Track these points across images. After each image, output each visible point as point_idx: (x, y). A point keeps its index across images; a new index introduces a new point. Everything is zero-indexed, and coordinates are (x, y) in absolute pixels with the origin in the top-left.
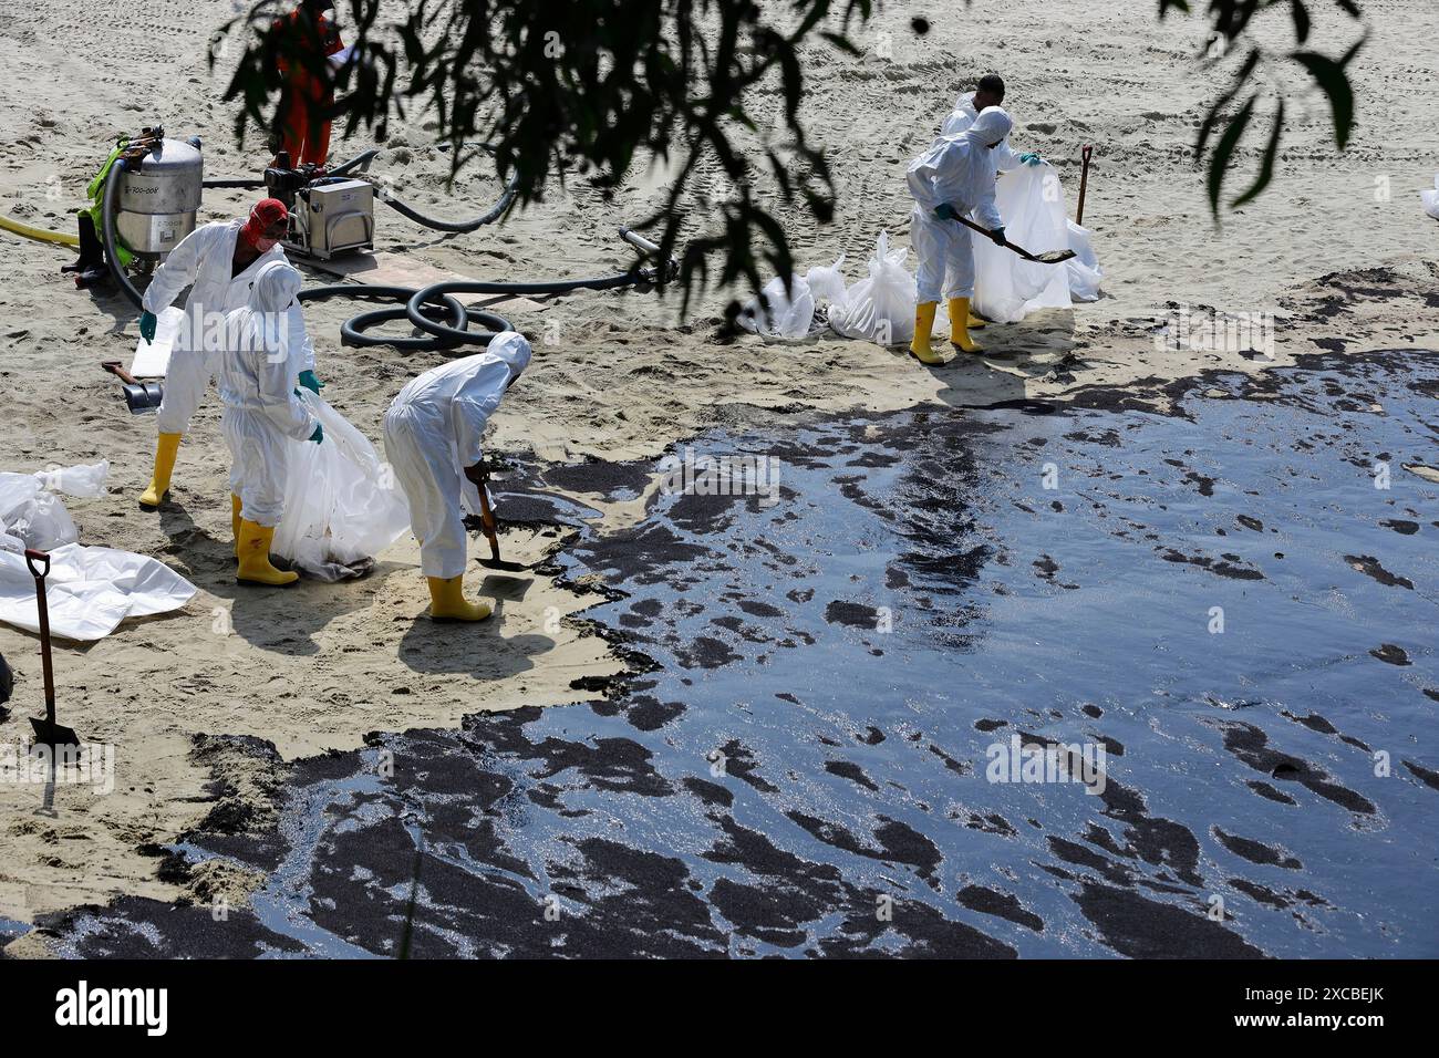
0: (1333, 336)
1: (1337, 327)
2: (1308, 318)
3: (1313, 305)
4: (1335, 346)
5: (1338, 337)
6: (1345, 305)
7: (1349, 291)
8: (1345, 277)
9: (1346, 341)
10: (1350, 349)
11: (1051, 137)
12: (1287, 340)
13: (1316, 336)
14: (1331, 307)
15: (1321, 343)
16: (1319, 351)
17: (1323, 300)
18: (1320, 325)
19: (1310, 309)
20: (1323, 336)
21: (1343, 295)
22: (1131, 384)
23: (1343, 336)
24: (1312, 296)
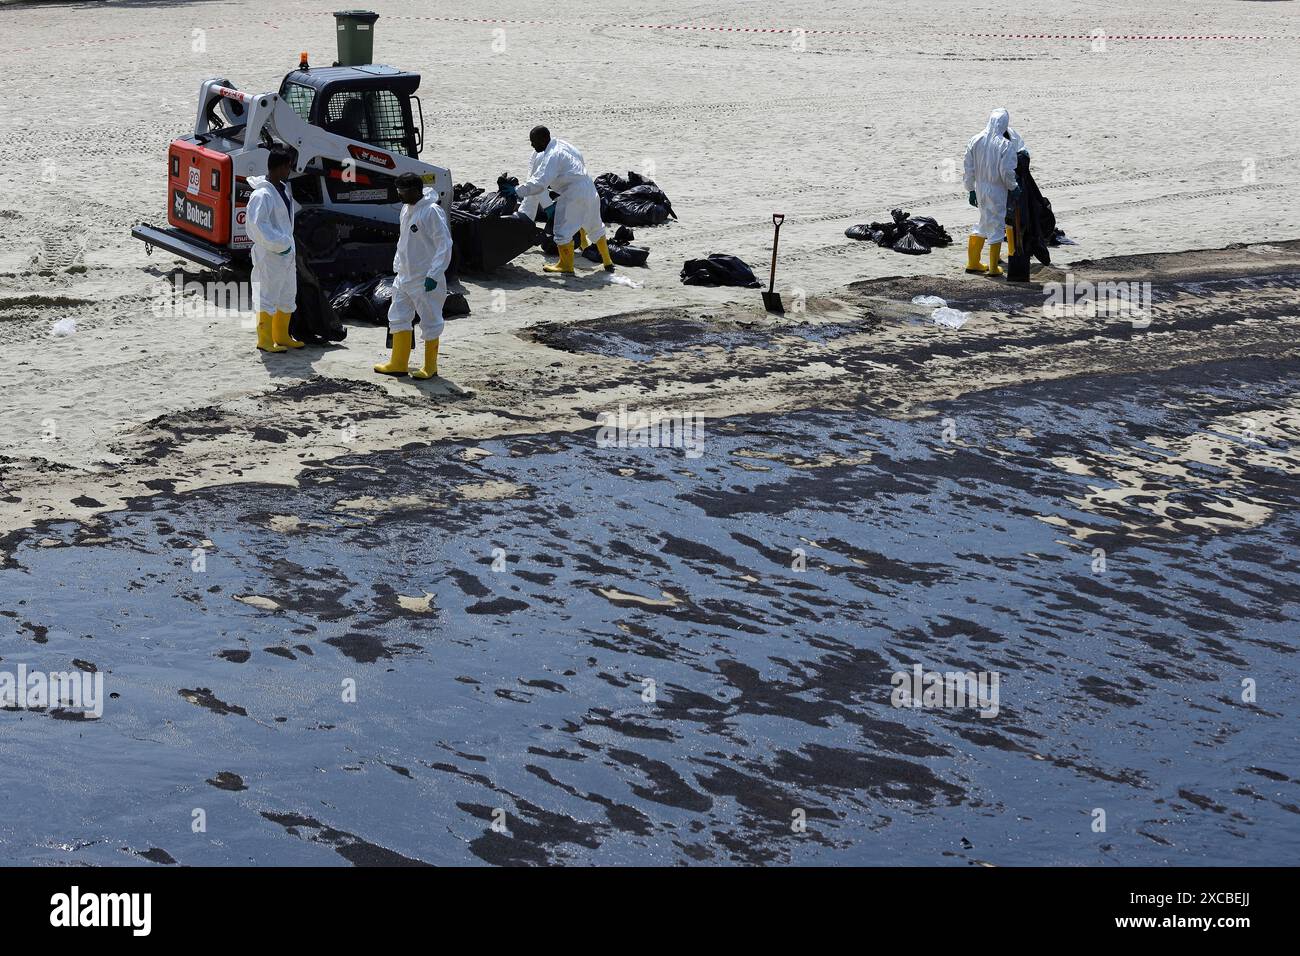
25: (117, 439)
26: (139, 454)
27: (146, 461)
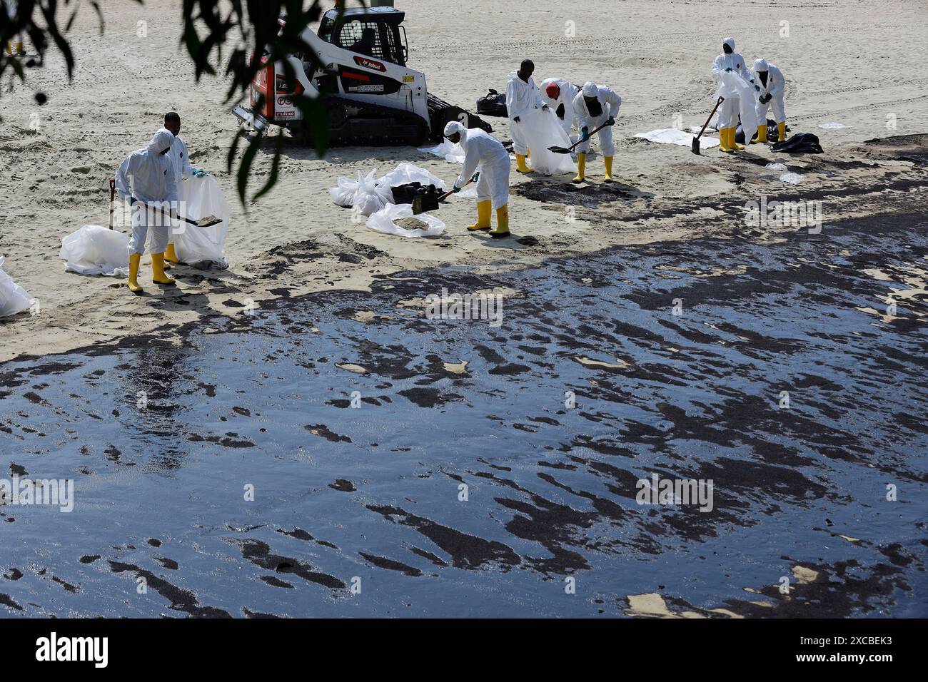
0: (281, 286)
1: (283, 280)
2: (265, 277)
3: (267, 268)
4: (284, 292)
5: (285, 287)
6: (288, 266)
7: (289, 257)
8: (286, 248)
9: (290, 289)
10: (293, 294)
11: (87, 175)
12: (252, 292)
13: (271, 288)
14: (279, 268)
15: (274, 292)
16: (273, 297)
17: (273, 264)
18: (273, 280)
19: (265, 271)
20: (275, 287)
21: (286, 259)
22: (155, 330)
23: (288, 286)
24: (265, 262)
25: (249, 262)
26: (265, 272)
27: (269, 276)
